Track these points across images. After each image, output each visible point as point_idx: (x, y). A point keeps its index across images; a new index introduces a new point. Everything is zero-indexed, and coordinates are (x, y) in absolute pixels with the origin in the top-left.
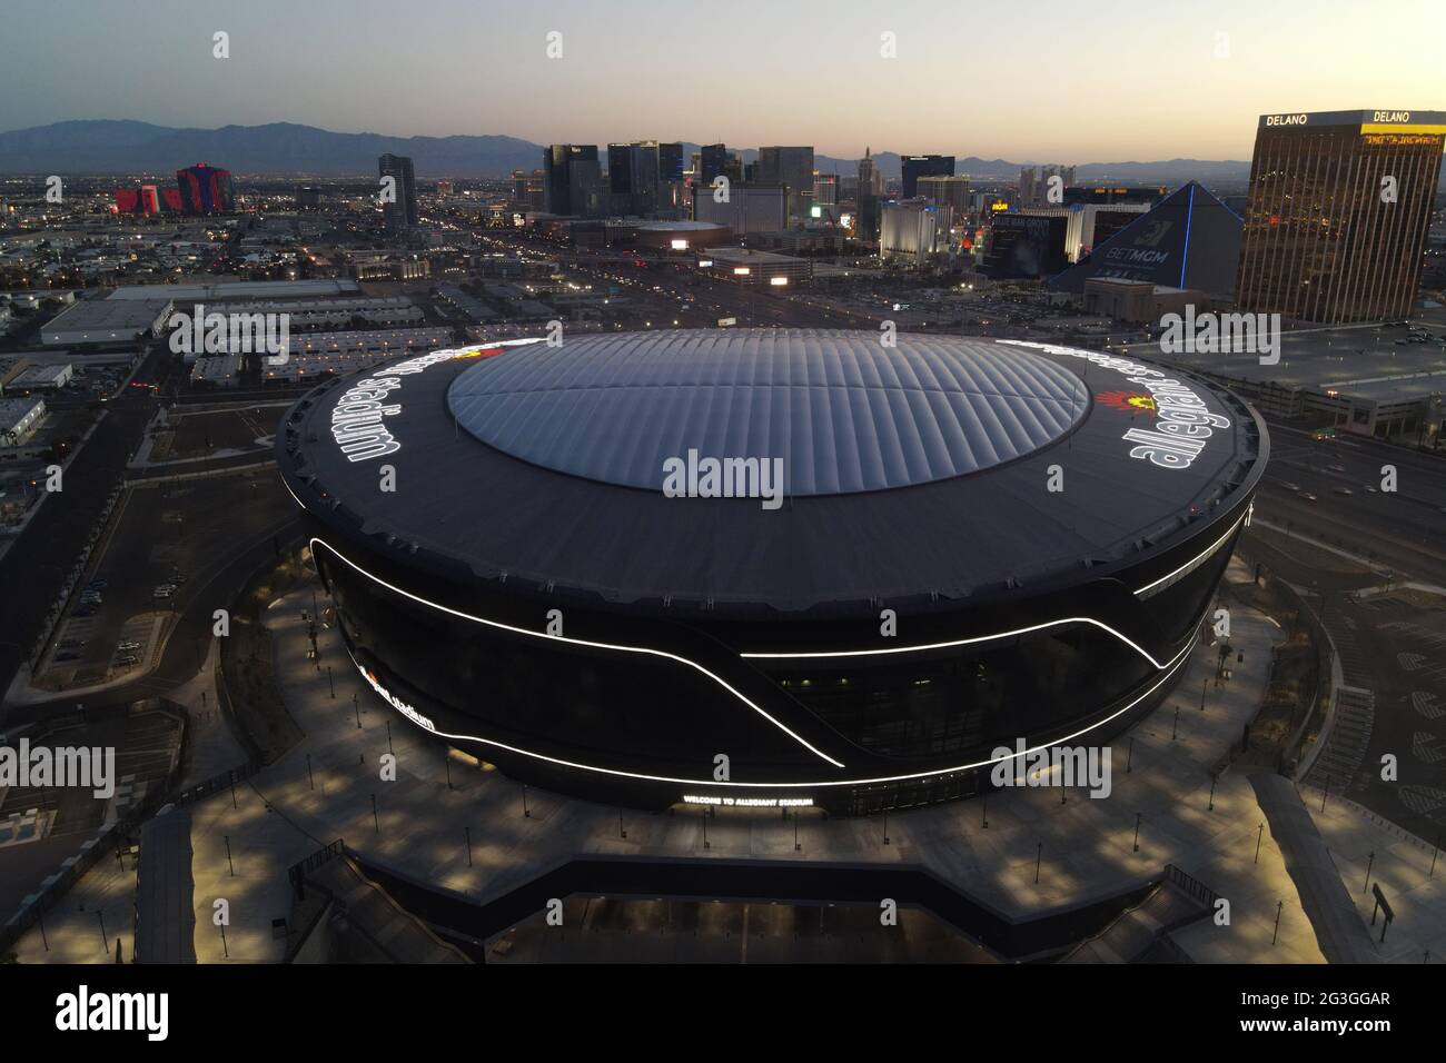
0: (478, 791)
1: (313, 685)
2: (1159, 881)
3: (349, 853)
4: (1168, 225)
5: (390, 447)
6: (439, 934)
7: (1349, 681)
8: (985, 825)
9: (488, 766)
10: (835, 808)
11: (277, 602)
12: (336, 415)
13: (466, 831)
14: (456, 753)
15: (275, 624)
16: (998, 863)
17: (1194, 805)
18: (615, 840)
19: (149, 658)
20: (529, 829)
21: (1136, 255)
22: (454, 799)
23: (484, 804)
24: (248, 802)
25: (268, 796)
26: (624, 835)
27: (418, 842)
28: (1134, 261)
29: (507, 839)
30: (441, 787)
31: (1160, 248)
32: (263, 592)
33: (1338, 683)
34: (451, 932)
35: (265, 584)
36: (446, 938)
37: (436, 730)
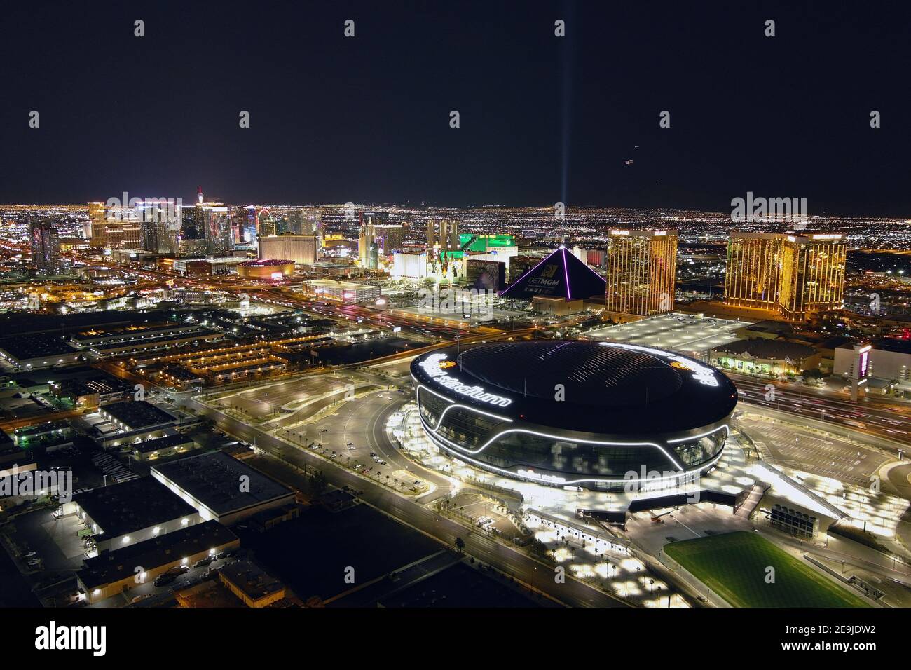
2: (755, 484)
4: (555, 267)
14: (566, 488)
17: (747, 470)
18: (633, 497)
21: (543, 281)
28: (543, 284)
31: (554, 278)
33: (754, 442)
34: (615, 523)
36: (613, 526)
37: (566, 481)
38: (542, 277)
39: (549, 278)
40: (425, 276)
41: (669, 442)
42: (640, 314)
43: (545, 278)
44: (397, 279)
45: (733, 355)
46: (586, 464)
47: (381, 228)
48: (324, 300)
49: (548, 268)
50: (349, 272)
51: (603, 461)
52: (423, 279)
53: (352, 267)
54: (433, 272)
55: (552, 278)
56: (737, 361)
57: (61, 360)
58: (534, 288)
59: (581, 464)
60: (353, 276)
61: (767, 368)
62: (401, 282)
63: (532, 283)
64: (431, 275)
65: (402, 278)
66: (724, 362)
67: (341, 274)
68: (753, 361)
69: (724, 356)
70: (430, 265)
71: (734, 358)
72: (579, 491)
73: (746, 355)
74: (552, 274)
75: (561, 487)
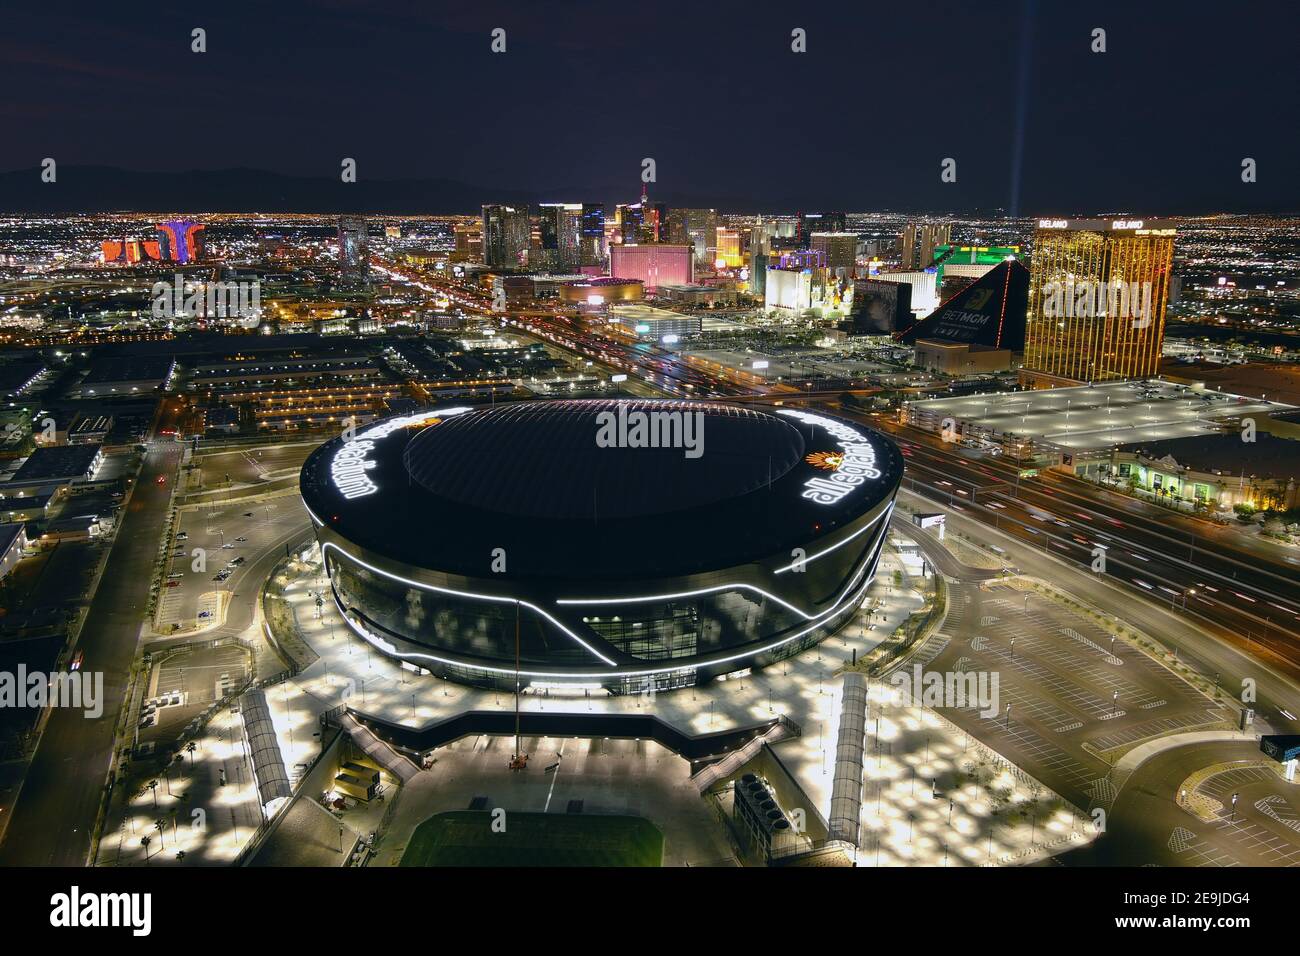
0: (418, 683)
1: (320, 633)
3: (349, 711)
5: (371, 489)
6: (397, 751)
7: (943, 631)
8: (695, 699)
9: (425, 672)
10: (615, 690)
11: (290, 587)
12: (334, 468)
13: (412, 702)
14: (406, 665)
15: (291, 598)
16: (694, 715)
19: (218, 618)
20: (447, 701)
22: (405, 687)
23: (422, 690)
24: (291, 689)
25: (303, 686)
26: (498, 703)
27: (387, 706)
29: (434, 705)
30: (399, 682)
32: (281, 580)
35: (283, 574)
36: (401, 753)
38: (966, 311)
39: (974, 312)
40: (807, 306)
41: (559, 602)
42: (1076, 378)
43: (969, 312)
44: (769, 309)
45: (1144, 460)
46: (454, 625)
47: (824, 237)
48: (620, 334)
49: (978, 294)
50: (712, 299)
51: (483, 625)
52: (803, 311)
53: (722, 291)
54: (821, 300)
55: (980, 313)
56: (1152, 474)
57: (135, 389)
58: (948, 328)
59: (445, 625)
60: (718, 306)
61: (1208, 492)
62: (771, 316)
63: (947, 321)
64: (816, 304)
65: (773, 309)
66: (1131, 473)
67: (699, 299)
68: (1179, 474)
69: (1133, 461)
70: (817, 289)
71: (1147, 467)
72: (417, 674)
73: (1169, 462)
74: (981, 305)
75: (396, 662)
